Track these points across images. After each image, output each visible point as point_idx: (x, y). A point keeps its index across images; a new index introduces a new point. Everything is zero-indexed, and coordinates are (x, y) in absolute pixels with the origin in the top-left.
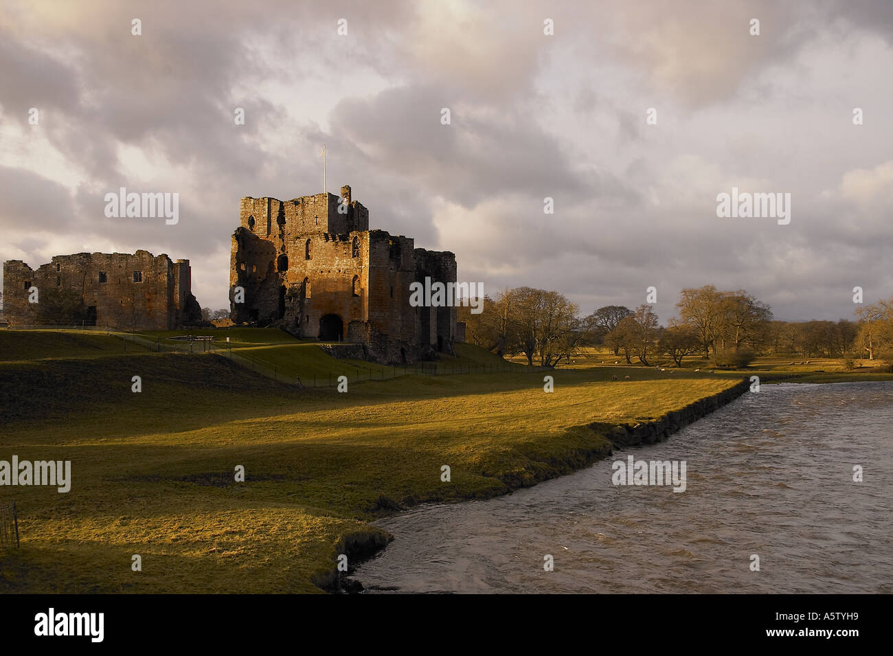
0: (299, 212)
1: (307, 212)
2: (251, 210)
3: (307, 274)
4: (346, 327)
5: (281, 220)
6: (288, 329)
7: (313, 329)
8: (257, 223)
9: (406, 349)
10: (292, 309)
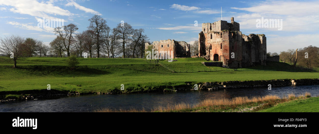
0: (214, 26)
1: (216, 26)
2: (204, 27)
3: (211, 43)
4: (219, 57)
5: (211, 29)
6: (206, 58)
7: (212, 58)
8: (205, 29)
9: (240, 64)
10: (207, 53)
